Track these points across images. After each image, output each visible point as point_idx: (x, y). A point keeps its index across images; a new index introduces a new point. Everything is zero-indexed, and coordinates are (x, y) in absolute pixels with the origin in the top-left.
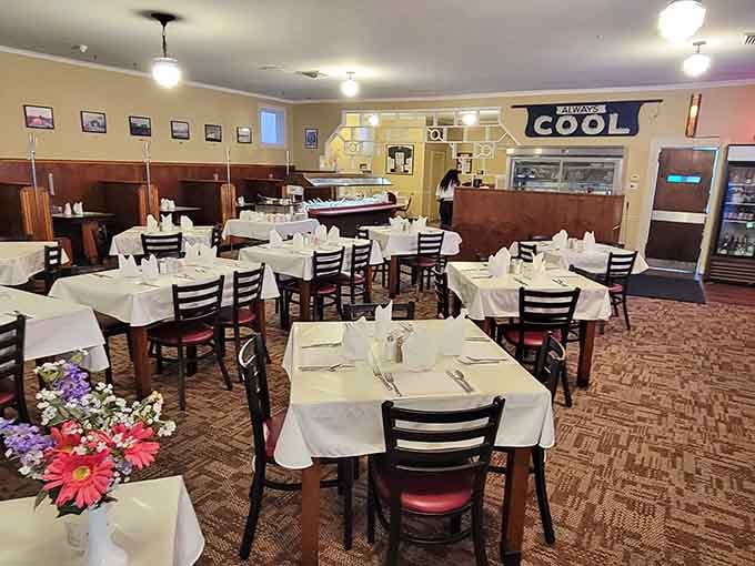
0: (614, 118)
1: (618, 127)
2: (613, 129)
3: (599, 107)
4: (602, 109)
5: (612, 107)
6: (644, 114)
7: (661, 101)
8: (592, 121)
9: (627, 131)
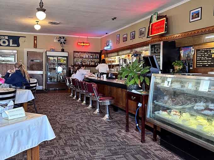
0: (11, 41)
1: (13, 44)
2: (11, 44)
3: (6, 37)
4: (7, 38)
5: (10, 37)
6: (21, 40)
7: (25, 37)
8: (3, 41)
9: (16, 45)
